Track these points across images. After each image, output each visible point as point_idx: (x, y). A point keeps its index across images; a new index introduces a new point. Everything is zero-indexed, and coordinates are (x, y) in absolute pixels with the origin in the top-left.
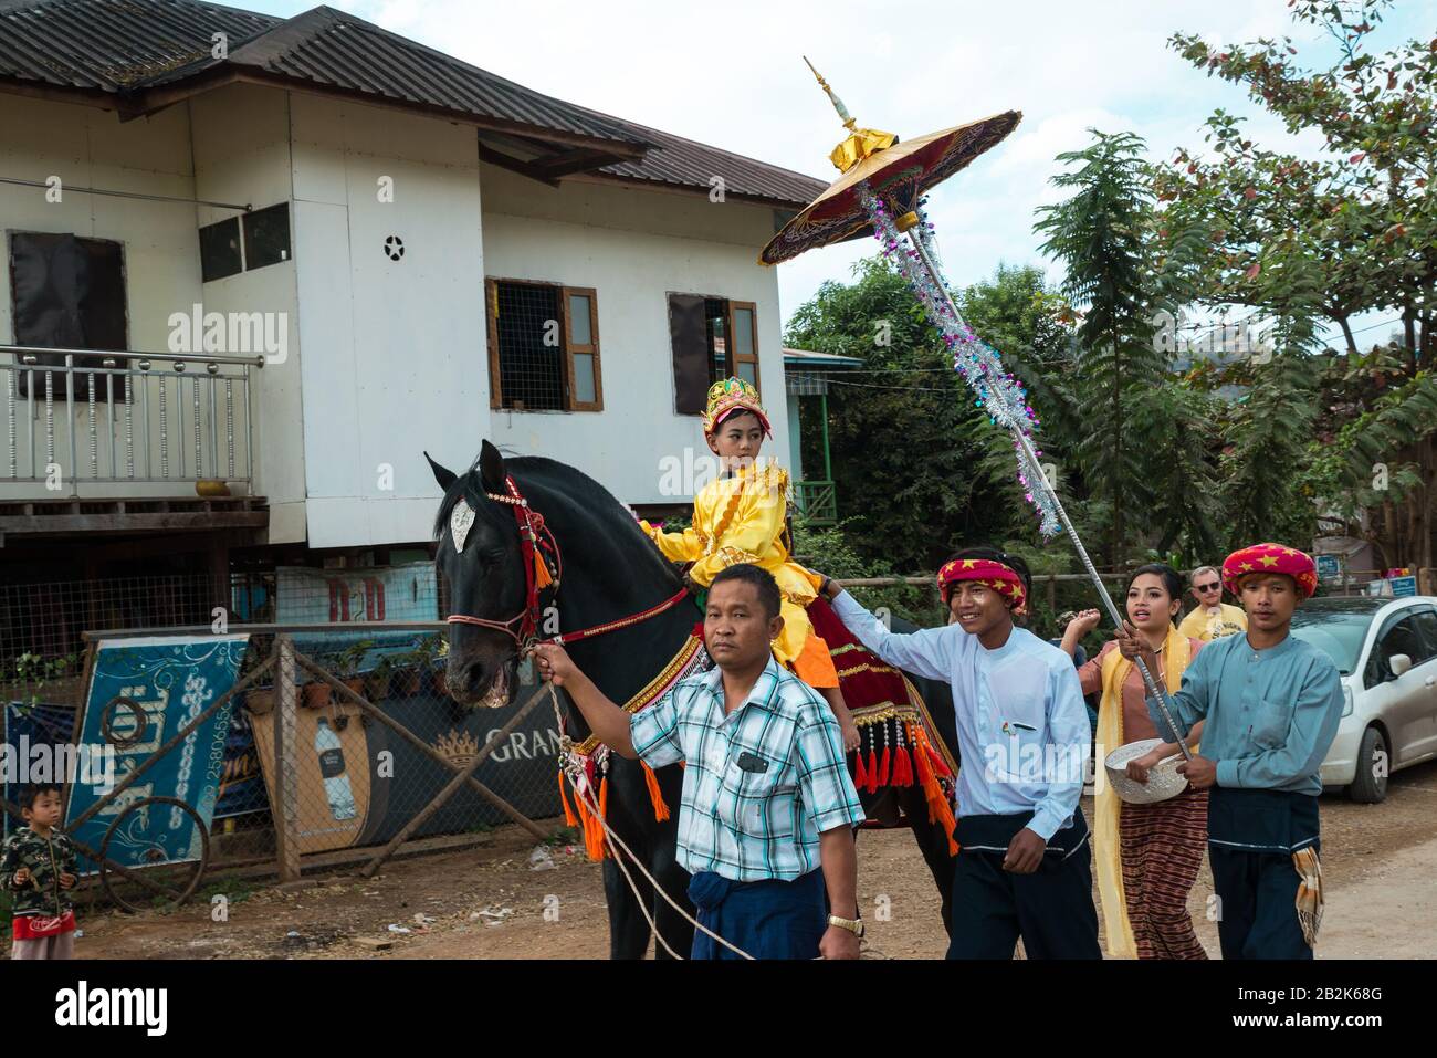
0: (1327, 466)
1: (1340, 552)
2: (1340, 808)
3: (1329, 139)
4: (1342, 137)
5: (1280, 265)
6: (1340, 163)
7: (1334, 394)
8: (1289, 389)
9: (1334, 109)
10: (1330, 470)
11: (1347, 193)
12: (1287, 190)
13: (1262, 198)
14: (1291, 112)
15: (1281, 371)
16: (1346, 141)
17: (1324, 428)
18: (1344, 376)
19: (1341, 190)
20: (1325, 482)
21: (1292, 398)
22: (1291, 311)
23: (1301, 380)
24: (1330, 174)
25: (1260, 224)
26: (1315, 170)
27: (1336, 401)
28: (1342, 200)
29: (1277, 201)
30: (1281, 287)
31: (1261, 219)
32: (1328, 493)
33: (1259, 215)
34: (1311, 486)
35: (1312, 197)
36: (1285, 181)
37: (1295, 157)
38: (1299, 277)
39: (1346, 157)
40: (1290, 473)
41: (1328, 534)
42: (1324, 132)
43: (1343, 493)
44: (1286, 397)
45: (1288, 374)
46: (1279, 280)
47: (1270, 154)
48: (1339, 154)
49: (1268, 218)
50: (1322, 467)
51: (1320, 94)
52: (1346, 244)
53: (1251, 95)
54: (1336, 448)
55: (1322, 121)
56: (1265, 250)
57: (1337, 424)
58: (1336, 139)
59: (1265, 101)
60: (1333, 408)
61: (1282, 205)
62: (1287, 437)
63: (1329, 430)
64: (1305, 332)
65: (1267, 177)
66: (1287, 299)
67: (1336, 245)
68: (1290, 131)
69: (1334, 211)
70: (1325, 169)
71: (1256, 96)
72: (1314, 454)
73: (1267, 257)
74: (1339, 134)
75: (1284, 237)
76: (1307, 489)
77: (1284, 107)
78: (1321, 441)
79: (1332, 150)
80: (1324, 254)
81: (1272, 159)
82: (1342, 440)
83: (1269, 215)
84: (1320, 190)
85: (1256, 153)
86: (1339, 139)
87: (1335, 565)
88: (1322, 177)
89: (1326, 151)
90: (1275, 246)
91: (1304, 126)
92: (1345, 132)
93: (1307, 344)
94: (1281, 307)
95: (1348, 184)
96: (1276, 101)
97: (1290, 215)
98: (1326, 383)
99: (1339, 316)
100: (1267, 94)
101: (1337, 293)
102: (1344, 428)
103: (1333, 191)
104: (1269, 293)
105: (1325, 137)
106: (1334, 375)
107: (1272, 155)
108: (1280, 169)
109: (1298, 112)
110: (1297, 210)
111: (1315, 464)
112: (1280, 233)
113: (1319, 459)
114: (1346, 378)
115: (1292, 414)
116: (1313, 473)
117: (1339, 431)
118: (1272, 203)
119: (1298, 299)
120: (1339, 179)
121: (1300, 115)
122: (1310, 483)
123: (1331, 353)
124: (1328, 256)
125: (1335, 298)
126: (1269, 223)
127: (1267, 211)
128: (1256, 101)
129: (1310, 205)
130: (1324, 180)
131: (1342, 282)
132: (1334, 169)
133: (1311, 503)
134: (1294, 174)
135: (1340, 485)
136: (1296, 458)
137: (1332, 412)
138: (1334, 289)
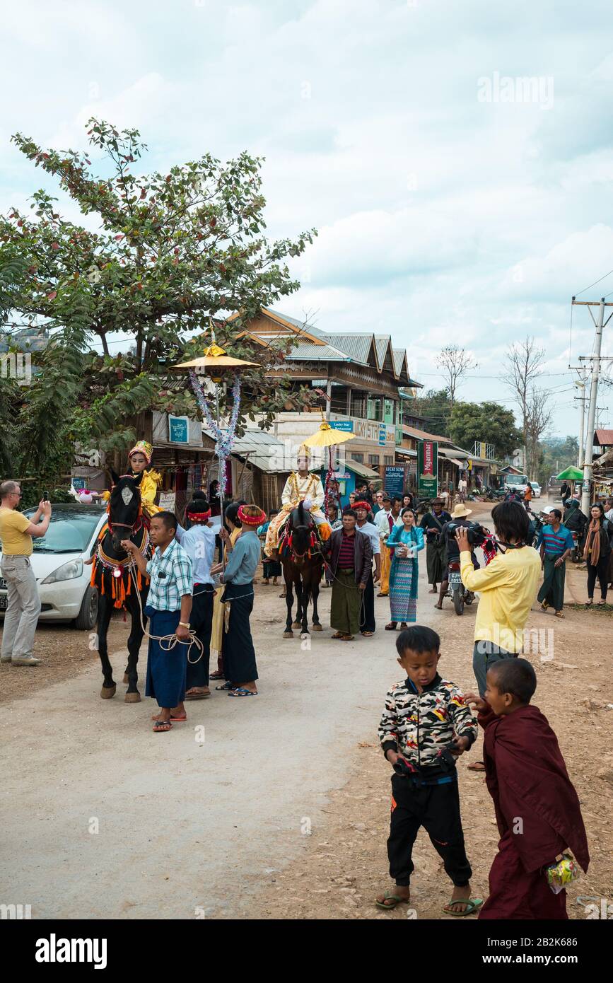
0: (84, 423)
1: (85, 476)
2: (67, 632)
3: (105, 222)
4: (113, 222)
5: (68, 295)
6: (110, 237)
7: (93, 379)
8: (66, 373)
9: (110, 204)
10: (85, 425)
11: (112, 257)
12: (77, 248)
13: (62, 251)
14: (84, 200)
15: (63, 360)
16: (114, 225)
17: (84, 399)
18: (100, 369)
19: (109, 255)
20: (82, 433)
21: (67, 379)
22: (72, 325)
23: (74, 368)
24: (103, 243)
25: (59, 266)
26: (95, 239)
27: (93, 383)
28: (109, 261)
29: (71, 254)
30: (67, 308)
31: (60, 264)
32: (83, 440)
33: (60, 261)
34: (73, 434)
35: (92, 256)
36: (76, 243)
37: (84, 229)
38: (79, 304)
39: (114, 235)
40: (60, 425)
41: (81, 465)
42: (103, 216)
43: (92, 440)
44: (64, 377)
45: (66, 363)
46: (67, 304)
47: (69, 224)
48: (110, 233)
49: (64, 264)
50: (81, 424)
51: (102, 193)
52: (109, 287)
53: (61, 185)
54: (90, 413)
55: (102, 211)
56: (60, 283)
57: (93, 398)
58: (109, 223)
59: (69, 190)
60: (91, 387)
61: (73, 257)
62: (61, 402)
63: (88, 400)
64: (80, 339)
65: (66, 238)
66: (70, 316)
67: (103, 288)
68: (82, 212)
69: (103, 267)
70: (101, 239)
71: (64, 186)
72: (78, 415)
73: (61, 289)
74: (111, 220)
75: (72, 277)
76: (71, 436)
77: (81, 197)
78: (82, 407)
79: (106, 229)
80: (95, 292)
81: (71, 227)
82: (94, 408)
83: (66, 262)
84: (97, 252)
85: (61, 222)
86: (111, 223)
87: (83, 484)
88: (99, 245)
89: (103, 229)
90: (66, 282)
91: (91, 210)
92: (114, 220)
93: (79, 346)
94: (67, 320)
95: (113, 251)
96: (76, 191)
97: (78, 264)
98: (89, 372)
99: (101, 332)
100: (71, 186)
101: (100, 317)
102: (96, 401)
103: (104, 254)
104: (60, 311)
105: (103, 220)
106: (95, 368)
107: (71, 225)
108: (74, 235)
109: (88, 201)
110: (82, 262)
111: (77, 421)
112: (70, 274)
113: (80, 418)
114: (101, 371)
115: (66, 389)
116: (75, 426)
117: (93, 402)
118: (68, 255)
119: (77, 317)
120: (108, 248)
121: (89, 203)
122: (73, 432)
123: (94, 354)
124: (98, 293)
125: (99, 320)
126: (65, 267)
127: (64, 259)
128: (64, 189)
129: (90, 260)
130: (99, 247)
131: (104, 311)
132: (106, 241)
133: (72, 445)
134: (83, 240)
135: (90, 435)
136: (65, 416)
137: (90, 390)
138: (100, 314)
